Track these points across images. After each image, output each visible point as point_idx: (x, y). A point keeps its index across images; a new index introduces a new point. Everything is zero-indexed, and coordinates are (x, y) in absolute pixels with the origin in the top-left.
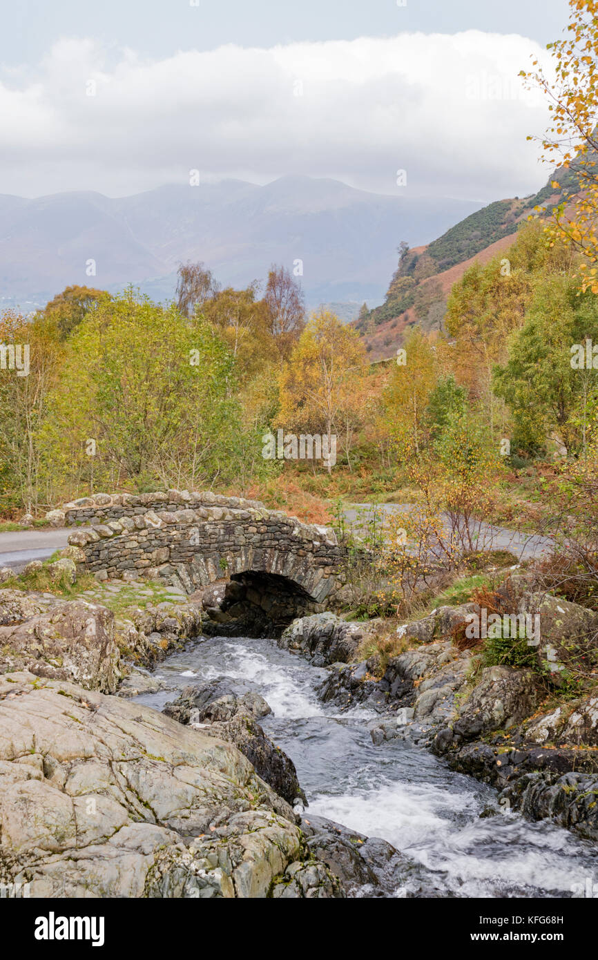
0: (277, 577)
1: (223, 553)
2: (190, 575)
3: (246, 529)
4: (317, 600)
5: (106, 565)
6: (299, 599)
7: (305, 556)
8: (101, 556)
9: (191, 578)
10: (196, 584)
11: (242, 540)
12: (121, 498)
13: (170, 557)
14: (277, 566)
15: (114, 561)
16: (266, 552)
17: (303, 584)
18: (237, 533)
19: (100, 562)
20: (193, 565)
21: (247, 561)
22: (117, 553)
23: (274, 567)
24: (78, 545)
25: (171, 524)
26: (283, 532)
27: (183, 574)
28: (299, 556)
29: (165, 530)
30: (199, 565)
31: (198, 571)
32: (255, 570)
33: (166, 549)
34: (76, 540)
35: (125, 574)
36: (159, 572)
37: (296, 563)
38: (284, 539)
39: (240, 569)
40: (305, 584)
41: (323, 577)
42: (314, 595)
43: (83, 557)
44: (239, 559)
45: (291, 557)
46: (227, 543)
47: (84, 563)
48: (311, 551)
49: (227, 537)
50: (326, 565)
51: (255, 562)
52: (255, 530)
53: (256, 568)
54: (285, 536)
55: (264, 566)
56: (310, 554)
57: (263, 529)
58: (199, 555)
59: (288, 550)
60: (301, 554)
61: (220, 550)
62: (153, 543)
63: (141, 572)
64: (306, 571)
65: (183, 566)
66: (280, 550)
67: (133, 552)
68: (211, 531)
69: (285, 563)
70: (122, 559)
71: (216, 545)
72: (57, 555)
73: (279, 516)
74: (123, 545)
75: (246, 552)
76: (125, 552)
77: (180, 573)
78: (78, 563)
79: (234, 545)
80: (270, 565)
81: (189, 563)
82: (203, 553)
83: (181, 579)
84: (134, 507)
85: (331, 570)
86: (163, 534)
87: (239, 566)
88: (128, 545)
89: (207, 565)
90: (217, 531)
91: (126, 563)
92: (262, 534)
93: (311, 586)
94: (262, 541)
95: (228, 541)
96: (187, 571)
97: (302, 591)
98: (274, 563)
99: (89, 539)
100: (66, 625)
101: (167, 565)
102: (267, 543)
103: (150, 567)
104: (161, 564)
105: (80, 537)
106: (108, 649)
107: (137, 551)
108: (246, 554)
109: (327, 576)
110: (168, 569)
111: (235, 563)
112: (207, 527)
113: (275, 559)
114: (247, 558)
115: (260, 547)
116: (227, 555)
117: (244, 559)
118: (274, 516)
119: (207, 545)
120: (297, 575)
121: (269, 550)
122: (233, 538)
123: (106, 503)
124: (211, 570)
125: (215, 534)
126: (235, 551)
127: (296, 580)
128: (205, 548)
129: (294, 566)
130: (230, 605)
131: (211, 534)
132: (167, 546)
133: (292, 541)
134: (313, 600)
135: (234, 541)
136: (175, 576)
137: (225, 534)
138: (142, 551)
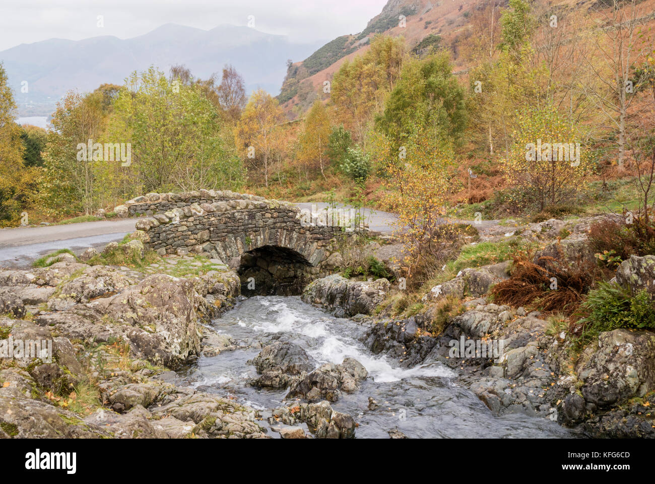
0: (285, 249)
1: (248, 234)
2: (225, 250)
3: (263, 215)
4: (313, 265)
5: (164, 244)
6: (298, 265)
7: (305, 233)
8: (161, 237)
9: (226, 252)
10: (229, 257)
11: (261, 223)
12: (168, 196)
13: (210, 237)
14: (285, 241)
15: (170, 241)
16: (277, 231)
17: (303, 254)
18: (257, 218)
19: (160, 242)
20: (226, 243)
21: (264, 239)
22: (172, 235)
23: (283, 242)
24: (144, 229)
25: (210, 213)
26: (289, 217)
27: (220, 249)
28: (300, 233)
29: (206, 217)
30: (231, 242)
31: (230, 247)
32: (271, 245)
33: (207, 231)
34: (142, 226)
35: (179, 251)
36: (203, 248)
37: (298, 239)
38: (290, 222)
39: (260, 244)
40: (305, 254)
41: (317, 249)
42: (311, 261)
43: (148, 238)
44: (259, 237)
45: (295, 235)
46: (250, 226)
47: (149, 243)
48: (309, 230)
49: (250, 221)
50: (319, 239)
51: (270, 239)
52: (270, 215)
53: (271, 243)
54: (290, 219)
55: (276, 242)
56: (308, 232)
57: (275, 215)
58: (230, 235)
59: (292, 230)
60: (302, 232)
61: (245, 231)
62: (198, 227)
63: (190, 248)
64: (305, 244)
65: (220, 244)
66: (287, 230)
67: (184, 234)
68: (239, 217)
69: (291, 239)
70: (176, 239)
71: (243, 227)
72: (128, 237)
73: (286, 205)
74: (176, 229)
75: (264, 232)
76: (178, 234)
77: (218, 248)
78: (145, 243)
79: (255, 227)
80: (281, 241)
81: (224, 241)
82: (233, 233)
83: (219, 253)
84: (176, 202)
85: (322, 243)
86: (205, 220)
87: (259, 242)
88: (180, 229)
89: (236, 242)
90: (243, 217)
91: (179, 242)
92: (274, 218)
93: (309, 255)
94: (275, 223)
95: (251, 224)
96: (222, 247)
97: (302, 259)
98: (283, 240)
99: (152, 225)
100: (155, 295)
101: (208, 243)
102: (278, 225)
103: (195, 245)
104: (204, 242)
105: (145, 224)
106: (191, 315)
107: (186, 233)
108: (264, 234)
109: (320, 248)
110: (209, 246)
111: (257, 240)
112: (236, 214)
113: (284, 236)
114: (264, 236)
115: (274, 228)
116: (250, 234)
117: (262, 237)
118: (282, 205)
119: (236, 228)
120: (299, 247)
121: (280, 230)
122: (254, 222)
123: (157, 200)
124: (239, 246)
125: (242, 219)
126: (256, 231)
127: (298, 251)
128: (235, 230)
129: (297, 241)
130: (245, 270)
131: (239, 219)
132: (208, 229)
133: (295, 223)
134: (310, 265)
135: (255, 224)
136: (214, 251)
137: (249, 219)
138: (190, 233)
